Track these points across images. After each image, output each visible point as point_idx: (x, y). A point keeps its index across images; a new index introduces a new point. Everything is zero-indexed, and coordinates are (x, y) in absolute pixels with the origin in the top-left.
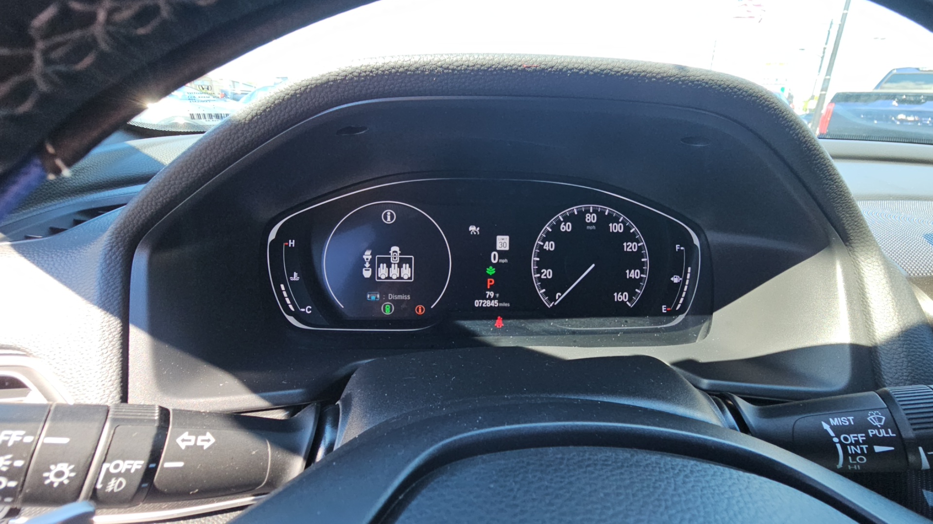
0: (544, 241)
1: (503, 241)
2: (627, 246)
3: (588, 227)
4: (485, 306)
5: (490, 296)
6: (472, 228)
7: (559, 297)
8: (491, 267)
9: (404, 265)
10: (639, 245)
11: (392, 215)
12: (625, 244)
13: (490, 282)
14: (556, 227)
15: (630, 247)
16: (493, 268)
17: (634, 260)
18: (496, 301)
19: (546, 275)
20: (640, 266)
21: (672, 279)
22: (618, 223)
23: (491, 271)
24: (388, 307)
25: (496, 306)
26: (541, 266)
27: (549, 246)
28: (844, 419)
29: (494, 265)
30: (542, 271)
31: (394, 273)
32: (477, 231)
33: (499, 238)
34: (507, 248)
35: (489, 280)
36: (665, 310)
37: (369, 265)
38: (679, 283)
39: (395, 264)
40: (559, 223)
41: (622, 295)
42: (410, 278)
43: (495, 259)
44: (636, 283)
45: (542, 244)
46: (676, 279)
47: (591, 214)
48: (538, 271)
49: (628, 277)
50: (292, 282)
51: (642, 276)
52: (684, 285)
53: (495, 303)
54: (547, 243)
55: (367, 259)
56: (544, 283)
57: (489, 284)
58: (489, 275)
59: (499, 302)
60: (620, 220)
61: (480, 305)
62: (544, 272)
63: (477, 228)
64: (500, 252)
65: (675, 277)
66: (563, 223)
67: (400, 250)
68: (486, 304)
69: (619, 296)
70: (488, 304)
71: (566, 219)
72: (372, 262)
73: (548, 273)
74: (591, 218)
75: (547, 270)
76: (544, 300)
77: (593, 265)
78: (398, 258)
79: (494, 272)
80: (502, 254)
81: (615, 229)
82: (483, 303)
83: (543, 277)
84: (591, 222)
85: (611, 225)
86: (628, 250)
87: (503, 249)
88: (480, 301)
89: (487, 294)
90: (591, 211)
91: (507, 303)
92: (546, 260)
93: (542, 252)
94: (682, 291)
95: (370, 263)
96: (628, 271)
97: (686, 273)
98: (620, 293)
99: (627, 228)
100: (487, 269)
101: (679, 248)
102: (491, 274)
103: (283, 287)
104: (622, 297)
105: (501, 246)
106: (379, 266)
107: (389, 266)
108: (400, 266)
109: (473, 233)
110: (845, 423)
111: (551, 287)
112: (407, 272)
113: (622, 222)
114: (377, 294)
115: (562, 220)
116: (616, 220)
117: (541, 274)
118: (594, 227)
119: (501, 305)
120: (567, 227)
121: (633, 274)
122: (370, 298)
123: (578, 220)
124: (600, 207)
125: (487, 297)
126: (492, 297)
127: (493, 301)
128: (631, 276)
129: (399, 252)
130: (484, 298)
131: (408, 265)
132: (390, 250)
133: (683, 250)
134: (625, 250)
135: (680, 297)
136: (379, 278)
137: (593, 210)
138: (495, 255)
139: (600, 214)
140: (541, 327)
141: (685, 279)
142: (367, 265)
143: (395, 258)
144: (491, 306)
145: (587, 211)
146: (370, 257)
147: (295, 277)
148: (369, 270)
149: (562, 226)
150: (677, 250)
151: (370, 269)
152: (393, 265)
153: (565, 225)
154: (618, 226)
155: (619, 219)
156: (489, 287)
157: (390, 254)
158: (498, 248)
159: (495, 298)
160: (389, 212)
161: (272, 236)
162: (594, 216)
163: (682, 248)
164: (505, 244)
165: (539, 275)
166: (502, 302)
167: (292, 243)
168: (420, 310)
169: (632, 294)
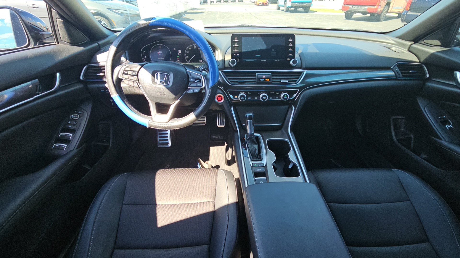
0: (187, 51)
6: (174, 49)
26: (186, 56)
27: (188, 52)
29: (178, 55)
33: (179, 51)
40: (189, 48)
50: (145, 58)
73: (188, 57)
74: (195, 47)
77: (195, 55)
79: (178, 57)
80: (180, 53)
85: (198, 48)
92: (187, 54)
93: (186, 53)
103: (144, 59)
104: (201, 61)
111: (188, 59)
120: (190, 49)
123: (192, 47)
145: (194, 46)
147: (146, 57)
159: (179, 61)
160: (160, 46)
161: (141, 50)
167: (145, 51)
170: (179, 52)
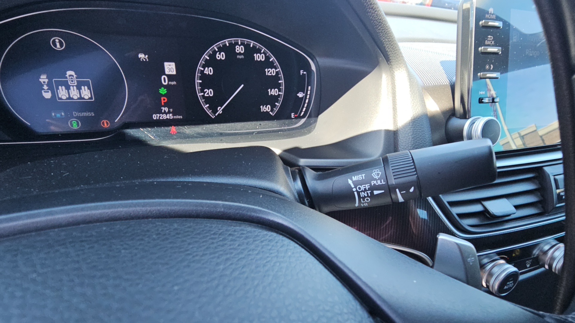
0: (204, 67)
1: (170, 67)
2: (268, 72)
3: (238, 56)
4: (162, 118)
5: (165, 111)
6: (141, 56)
7: (220, 109)
8: (163, 88)
9: (83, 87)
10: (277, 70)
11: (60, 42)
12: (266, 70)
13: (164, 100)
14: (213, 56)
15: (270, 72)
16: (165, 89)
17: (274, 82)
18: (171, 115)
19: (208, 94)
20: (278, 86)
21: (298, 95)
22: (261, 54)
23: (163, 91)
24: (74, 123)
25: (171, 118)
26: (203, 87)
27: (209, 71)
28: (360, 176)
29: (165, 87)
30: (205, 91)
31: (74, 94)
32: (146, 58)
33: (166, 64)
34: (174, 73)
35: (162, 98)
36: (293, 116)
37: (47, 88)
38: (302, 98)
39: (73, 86)
40: (215, 52)
41: (266, 107)
42: (91, 98)
43: (165, 82)
44: (275, 98)
45: (203, 69)
46: (300, 95)
47: (240, 46)
48: (202, 91)
49: (270, 94)
51: (280, 93)
52: (306, 99)
53: (170, 116)
54: (207, 68)
55: (44, 82)
56: (207, 100)
57: (163, 101)
58: (162, 94)
59: (173, 115)
60: (262, 52)
61: (158, 118)
62: (206, 91)
63: (145, 55)
64: (167, 75)
65: (300, 93)
66: (218, 53)
67: (76, 74)
68: (163, 117)
69: (264, 108)
70: (164, 117)
71: (220, 50)
72: (50, 85)
73: (209, 93)
74: (239, 49)
75: (209, 90)
76: (209, 112)
77: (242, 86)
78: (76, 81)
79: (166, 92)
80: (170, 77)
81: (259, 58)
82: (160, 117)
83: (206, 95)
84: (240, 52)
85: (255, 55)
86: (269, 74)
87: (171, 73)
88: (157, 115)
89: (162, 109)
90: (240, 43)
91: (180, 116)
93: (203, 76)
94: (305, 103)
95: (47, 85)
96: (269, 90)
97: (307, 90)
98: (265, 106)
99: (267, 58)
100: (160, 90)
101: (303, 73)
102: (163, 94)
104: (266, 109)
105: (169, 71)
106: (58, 89)
107: (68, 88)
108: (79, 88)
109: (143, 60)
110: (360, 178)
111: (213, 103)
112: (86, 93)
113: (264, 53)
114: (61, 112)
115: (217, 50)
116: (259, 51)
117: (205, 93)
118: (242, 57)
119: (175, 117)
120: (221, 56)
121: (274, 92)
122: (55, 116)
123: (230, 50)
124: (246, 41)
125: (163, 111)
126: (167, 112)
127: (168, 115)
128: (271, 93)
129: (75, 76)
130: (160, 112)
131: (86, 87)
132: (66, 74)
133: (305, 74)
134: (267, 74)
135: (303, 107)
136: (61, 99)
137: (241, 43)
138: (164, 78)
139: (247, 46)
140: (195, 131)
141: (307, 94)
142: (45, 87)
143: (72, 81)
144: (167, 119)
145: (237, 44)
146: (46, 81)
148: (48, 92)
149: (217, 55)
150: (301, 74)
151: (50, 91)
152: (71, 87)
153: (220, 54)
154: (261, 56)
155: (261, 50)
156: (163, 104)
157: (66, 78)
158: (167, 73)
159: (169, 112)
160: (57, 39)
162: (242, 48)
163: (305, 73)
164: (172, 69)
165: (202, 94)
166: (176, 115)
168: (105, 124)
169: (273, 106)
170: (167, 72)
